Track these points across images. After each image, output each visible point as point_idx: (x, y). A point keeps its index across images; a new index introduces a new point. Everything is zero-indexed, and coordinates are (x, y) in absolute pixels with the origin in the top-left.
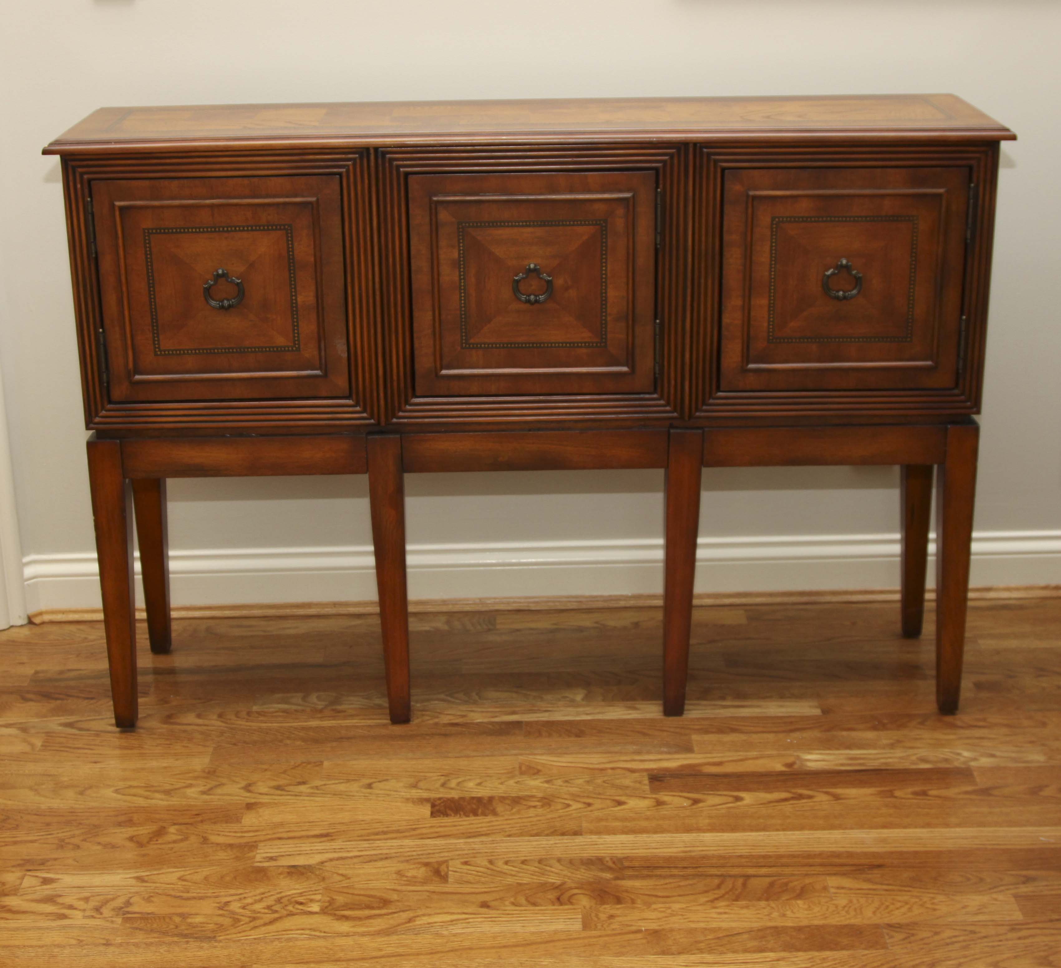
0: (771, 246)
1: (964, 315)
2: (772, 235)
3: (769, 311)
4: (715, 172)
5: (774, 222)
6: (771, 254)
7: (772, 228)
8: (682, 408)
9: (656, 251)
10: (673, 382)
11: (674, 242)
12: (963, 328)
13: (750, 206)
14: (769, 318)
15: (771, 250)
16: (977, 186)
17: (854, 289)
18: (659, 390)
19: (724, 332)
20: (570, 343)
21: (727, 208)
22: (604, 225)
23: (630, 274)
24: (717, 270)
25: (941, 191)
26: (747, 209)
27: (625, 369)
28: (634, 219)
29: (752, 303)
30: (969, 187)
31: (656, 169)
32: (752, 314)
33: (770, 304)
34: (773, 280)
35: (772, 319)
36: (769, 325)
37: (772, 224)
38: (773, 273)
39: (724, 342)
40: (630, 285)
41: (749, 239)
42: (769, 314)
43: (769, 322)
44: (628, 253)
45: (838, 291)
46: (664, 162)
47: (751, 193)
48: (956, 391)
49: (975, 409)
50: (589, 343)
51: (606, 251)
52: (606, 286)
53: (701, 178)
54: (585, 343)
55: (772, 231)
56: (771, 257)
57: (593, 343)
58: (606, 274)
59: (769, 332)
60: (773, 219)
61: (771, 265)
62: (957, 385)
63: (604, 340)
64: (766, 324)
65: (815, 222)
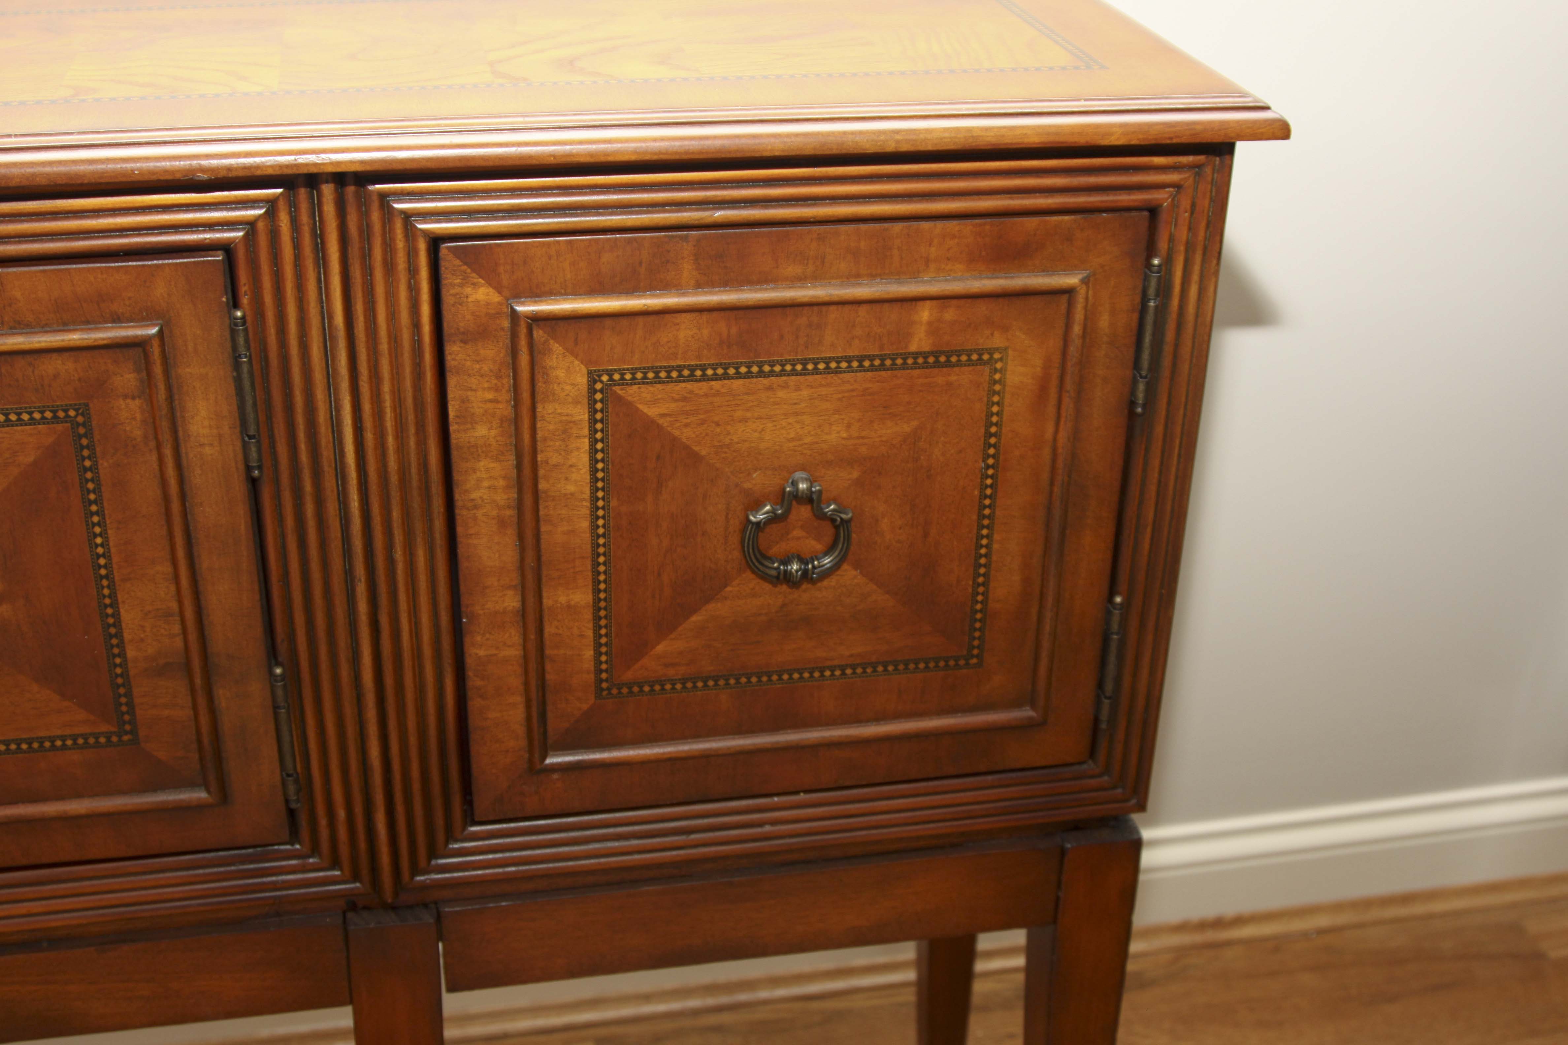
0: (593, 451)
1: (1119, 594)
2: (593, 421)
3: (597, 618)
4: (412, 253)
5: (598, 386)
6: (594, 471)
7: (592, 402)
8: (374, 868)
9: (253, 484)
10: (341, 814)
11: (304, 457)
12: (1115, 627)
13: (523, 343)
14: (597, 636)
15: (594, 461)
16: (1168, 261)
17: (826, 553)
18: (305, 833)
19: (474, 681)
20: (30, 742)
21: (455, 352)
22: (80, 419)
23: (181, 553)
24: (439, 524)
25: (1072, 280)
26: (514, 352)
27: (201, 795)
28: (170, 398)
29: (547, 602)
30: (1149, 265)
31: (226, 248)
32: (549, 629)
33: (597, 600)
34: (601, 541)
35: (604, 640)
36: (598, 654)
37: (592, 391)
38: (601, 522)
39: (475, 704)
40: (185, 582)
41: (526, 437)
42: (597, 628)
43: (598, 645)
44: (166, 498)
45: (786, 562)
46: (251, 225)
47: (524, 308)
48: (1089, 766)
49: (1133, 801)
50: (85, 737)
51: (97, 491)
52: (112, 586)
53: (368, 271)
54: (74, 738)
55: (593, 411)
56: (594, 480)
57: (97, 736)
58: (107, 555)
59: (598, 671)
60: (593, 379)
61: (594, 499)
62: (1092, 753)
63: (128, 727)
64: (589, 653)
65: (716, 377)
